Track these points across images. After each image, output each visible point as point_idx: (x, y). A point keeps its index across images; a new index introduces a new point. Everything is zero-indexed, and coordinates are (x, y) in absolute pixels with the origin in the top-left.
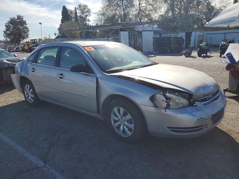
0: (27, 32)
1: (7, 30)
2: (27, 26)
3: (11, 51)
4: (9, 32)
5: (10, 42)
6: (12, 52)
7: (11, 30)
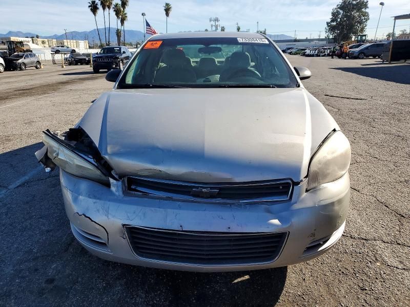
0: (364, 22)
1: (333, 21)
2: (367, 10)
3: (321, 54)
4: (335, 23)
5: (333, 40)
6: (322, 56)
7: (339, 20)
